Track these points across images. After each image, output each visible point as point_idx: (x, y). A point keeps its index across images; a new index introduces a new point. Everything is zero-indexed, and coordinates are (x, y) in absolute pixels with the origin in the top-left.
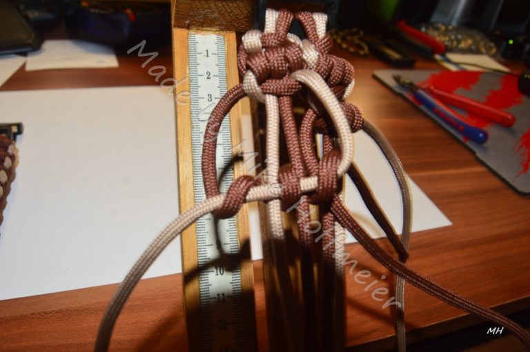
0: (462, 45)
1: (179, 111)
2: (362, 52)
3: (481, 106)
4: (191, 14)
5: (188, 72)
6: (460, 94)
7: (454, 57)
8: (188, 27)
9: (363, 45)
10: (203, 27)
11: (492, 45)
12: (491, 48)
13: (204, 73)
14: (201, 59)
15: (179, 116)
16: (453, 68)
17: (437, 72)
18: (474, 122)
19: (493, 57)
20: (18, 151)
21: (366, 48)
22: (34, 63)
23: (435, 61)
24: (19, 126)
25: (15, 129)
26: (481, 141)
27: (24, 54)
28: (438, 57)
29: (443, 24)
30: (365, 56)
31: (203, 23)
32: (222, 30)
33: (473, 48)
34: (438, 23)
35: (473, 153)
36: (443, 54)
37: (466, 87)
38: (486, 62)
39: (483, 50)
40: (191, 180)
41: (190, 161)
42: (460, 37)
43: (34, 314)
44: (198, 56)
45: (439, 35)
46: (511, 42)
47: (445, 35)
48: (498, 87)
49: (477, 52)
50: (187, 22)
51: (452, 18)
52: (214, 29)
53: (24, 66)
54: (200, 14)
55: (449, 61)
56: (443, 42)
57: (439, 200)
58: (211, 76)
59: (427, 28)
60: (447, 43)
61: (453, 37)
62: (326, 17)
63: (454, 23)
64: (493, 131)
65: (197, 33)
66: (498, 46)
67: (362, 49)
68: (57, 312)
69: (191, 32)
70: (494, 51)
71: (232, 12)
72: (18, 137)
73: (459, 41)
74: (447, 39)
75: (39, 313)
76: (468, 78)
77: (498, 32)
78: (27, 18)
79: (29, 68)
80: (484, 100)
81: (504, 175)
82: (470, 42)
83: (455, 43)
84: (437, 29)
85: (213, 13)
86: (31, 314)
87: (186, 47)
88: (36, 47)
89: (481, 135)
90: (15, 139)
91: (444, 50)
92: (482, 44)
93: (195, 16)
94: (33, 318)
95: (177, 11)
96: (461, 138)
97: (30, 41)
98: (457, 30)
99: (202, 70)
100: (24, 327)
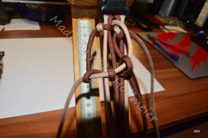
0: (170, 23)
1: (74, 48)
2: (133, 25)
3: (176, 46)
4: (78, 13)
5: (77, 34)
6: (169, 41)
7: (167, 27)
8: (77, 18)
9: (133, 22)
10: (83, 18)
11: (181, 23)
12: (181, 24)
13: (83, 34)
14: (82, 29)
15: (74, 50)
16: (167, 31)
17: (161, 33)
18: (174, 52)
19: (182, 27)
20: (3, 62)
21: (134, 23)
22: (8, 28)
23: (160, 29)
24: (3, 53)
25: (1, 54)
26: (176, 59)
27: (4, 24)
28: (161, 27)
29: (164, 14)
30: (134, 27)
31: (83, 17)
32: (90, 19)
33: (174, 24)
34: (161, 14)
35: (174, 64)
36: (163, 26)
37: (171, 39)
38: (179, 29)
39: (178, 24)
40: (78, 73)
41: (78, 66)
42: (169, 19)
43: (12, 124)
44: (81, 28)
45: (162, 19)
46: (188, 22)
47: (164, 19)
48: (183, 39)
49: (176, 25)
50: (77, 16)
51: (167, 12)
52: (87, 18)
53: (3, 29)
54: (81, 13)
55: (165, 29)
56: (163, 21)
57: (160, 81)
58: (86, 35)
59: (157, 16)
60: (165, 22)
61: (167, 20)
62: (125, 16)
63: (168, 14)
64: (181, 56)
65: (81, 20)
66: (183, 23)
67: (133, 24)
68: (21, 123)
69: (79, 20)
70: (182, 25)
71: (93, 12)
72: (3, 57)
73: (169, 21)
74: (164, 20)
75: (14, 124)
76: (172, 35)
77: (184, 18)
78: (4, 10)
79: (6, 30)
80: (178, 44)
81: (185, 72)
82: (173, 21)
83: (167, 22)
84: (161, 16)
85: (86, 13)
86: (11, 124)
87: (77, 25)
88: (8, 22)
89: (177, 58)
90: (2, 57)
91: (163, 25)
92: (178, 22)
93: (80, 14)
94: (11, 125)
95: (73, 13)
96: (169, 58)
97: (6, 19)
98: (169, 17)
99: (82, 33)
100: (8, 129)
